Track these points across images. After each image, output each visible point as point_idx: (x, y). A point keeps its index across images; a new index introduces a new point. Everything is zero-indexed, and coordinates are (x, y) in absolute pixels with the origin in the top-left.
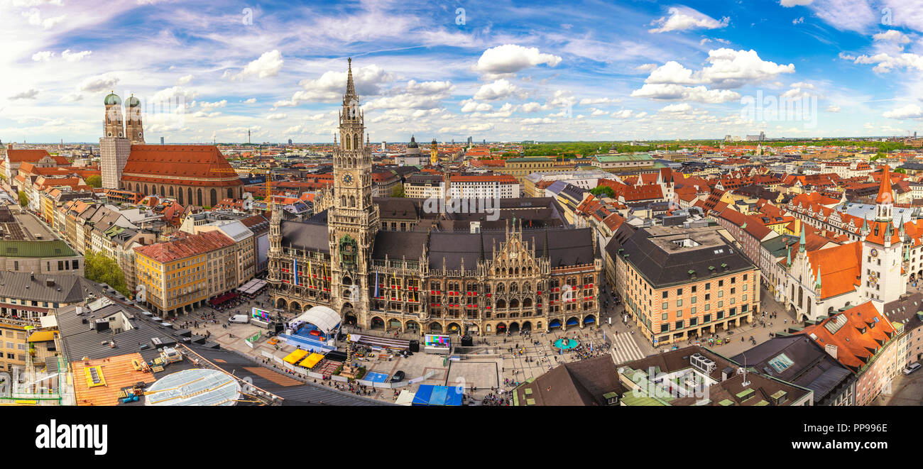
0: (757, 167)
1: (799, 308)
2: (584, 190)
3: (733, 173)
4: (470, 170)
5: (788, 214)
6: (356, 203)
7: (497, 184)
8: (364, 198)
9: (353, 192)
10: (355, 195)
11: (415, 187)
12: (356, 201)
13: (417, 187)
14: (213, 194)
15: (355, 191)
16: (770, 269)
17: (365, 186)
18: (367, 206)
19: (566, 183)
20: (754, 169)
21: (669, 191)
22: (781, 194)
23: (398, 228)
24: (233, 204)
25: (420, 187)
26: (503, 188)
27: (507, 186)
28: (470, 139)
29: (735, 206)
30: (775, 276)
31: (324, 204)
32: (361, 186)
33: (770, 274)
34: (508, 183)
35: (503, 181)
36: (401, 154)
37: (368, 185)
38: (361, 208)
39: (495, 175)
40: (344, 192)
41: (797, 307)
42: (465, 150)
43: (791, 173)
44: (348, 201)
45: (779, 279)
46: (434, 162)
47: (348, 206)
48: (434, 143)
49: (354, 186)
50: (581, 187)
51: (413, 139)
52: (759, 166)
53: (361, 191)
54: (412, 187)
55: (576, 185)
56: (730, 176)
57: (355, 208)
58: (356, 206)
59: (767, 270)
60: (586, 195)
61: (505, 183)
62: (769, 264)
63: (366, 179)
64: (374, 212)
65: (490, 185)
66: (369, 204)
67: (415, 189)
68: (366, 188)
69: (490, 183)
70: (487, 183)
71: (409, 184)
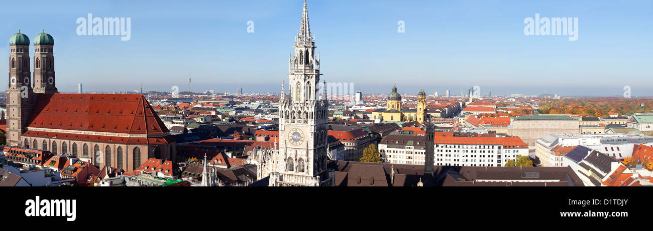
2: (613, 159)
4: (465, 131)
6: (306, 167)
7: (499, 148)
8: (315, 161)
9: (302, 154)
10: (305, 158)
11: (392, 149)
12: (306, 164)
13: (395, 150)
14: (136, 153)
15: (305, 152)
17: (318, 146)
18: (318, 171)
19: (590, 150)
24: (161, 165)
25: (399, 150)
26: (507, 153)
27: (512, 150)
28: (471, 90)
31: (270, 168)
32: (311, 146)
34: (514, 147)
35: (507, 144)
36: (380, 107)
37: (322, 145)
38: (311, 174)
39: (497, 136)
40: (291, 153)
42: (464, 104)
44: (295, 164)
46: (420, 116)
47: (295, 170)
48: (423, 94)
49: (304, 146)
50: (611, 155)
51: (395, 90)
53: (311, 153)
54: (389, 149)
55: (603, 151)
57: (304, 174)
58: (306, 171)
60: (615, 166)
61: (510, 147)
63: (320, 137)
64: (328, 179)
65: (491, 149)
66: (322, 169)
67: (392, 152)
68: (319, 149)
69: (491, 147)
70: (486, 147)
71: (386, 146)
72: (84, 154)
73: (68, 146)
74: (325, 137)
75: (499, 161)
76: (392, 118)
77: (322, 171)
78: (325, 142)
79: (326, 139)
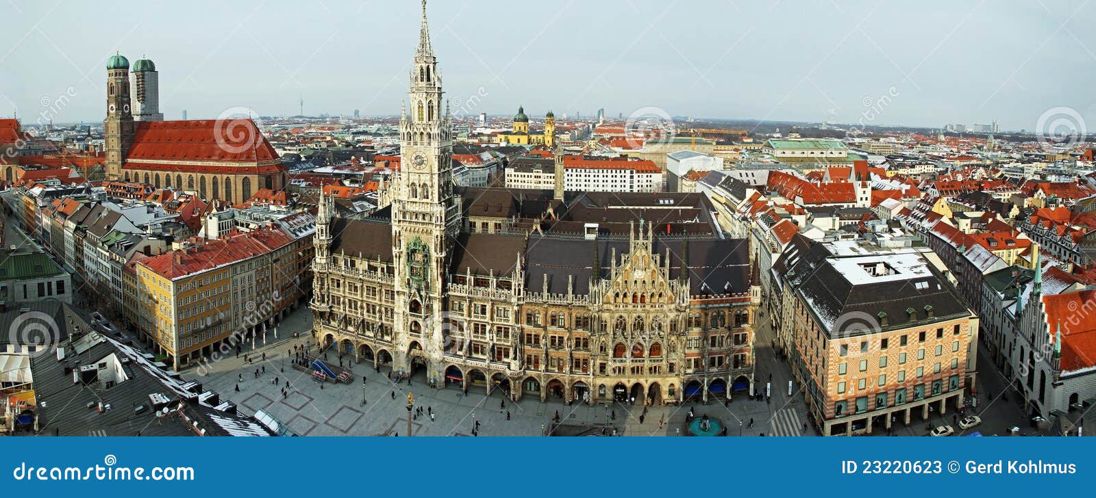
0: (986, 167)
1: (1029, 390)
2: (748, 185)
3: (952, 174)
4: (595, 154)
5: (1023, 236)
6: (430, 193)
7: (632, 172)
8: (440, 186)
9: (425, 179)
10: (429, 183)
11: (520, 174)
12: (430, 190)
13: (523, 174)
14: (246, 183)
15: (428, 177)
16: (993, 318)
17: (442, 170)
18: (444, 197)
19: (725, 175)
20: (981, 170)
21: (864, 192)
22: (1015, 206)
23: (491, 230)
24: (273, 197)
25: (526, 174)
26: (640, 179)
27: (645, 175)
28: (601, 111)
29: (952, 220)
30: (999, 331)
31: (392, 196)
32: (436, 170)
33: (993, 326)
34: (647, 172)
35: (639, 168)
36: (505, 130)
37: (447, 169)
38: (436, 200)
39: (629, 160)
40: (414, 178)
41: (1026, 387)
42: (594, 126)
43: (1030, 178)
44: (419, 190)
45: (1005, 336)
46: (548, 140)
47: (418, 197)
48: (550, 115)
49: (427, 170)
50: (746, 181)
51: (521, 111)
52: (988, 166)
53: (436, 178)
54: (516, 173)
55: (738, 177)
56: (948, 177)
57: (429, 201)
58: (430, 197)
59: (990, 318)
60: (750, 193)
61: (642, 172)
62: (992, 310)
63: (444, 160)
64: (454, 206)
65: (623, 174)
66: (448, 195)
67: (520, 176)
68: (443, 173)
69: (623, 171)
70: (618, 171)
71: (513, 170)
72: (189, 187)
73: (172, 178)
74: (450, 161)
75: (631, 187)
76: (519, 140)
77: (447, 197)
78: (449, 165)
79: (451, 162)
